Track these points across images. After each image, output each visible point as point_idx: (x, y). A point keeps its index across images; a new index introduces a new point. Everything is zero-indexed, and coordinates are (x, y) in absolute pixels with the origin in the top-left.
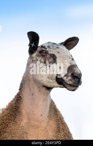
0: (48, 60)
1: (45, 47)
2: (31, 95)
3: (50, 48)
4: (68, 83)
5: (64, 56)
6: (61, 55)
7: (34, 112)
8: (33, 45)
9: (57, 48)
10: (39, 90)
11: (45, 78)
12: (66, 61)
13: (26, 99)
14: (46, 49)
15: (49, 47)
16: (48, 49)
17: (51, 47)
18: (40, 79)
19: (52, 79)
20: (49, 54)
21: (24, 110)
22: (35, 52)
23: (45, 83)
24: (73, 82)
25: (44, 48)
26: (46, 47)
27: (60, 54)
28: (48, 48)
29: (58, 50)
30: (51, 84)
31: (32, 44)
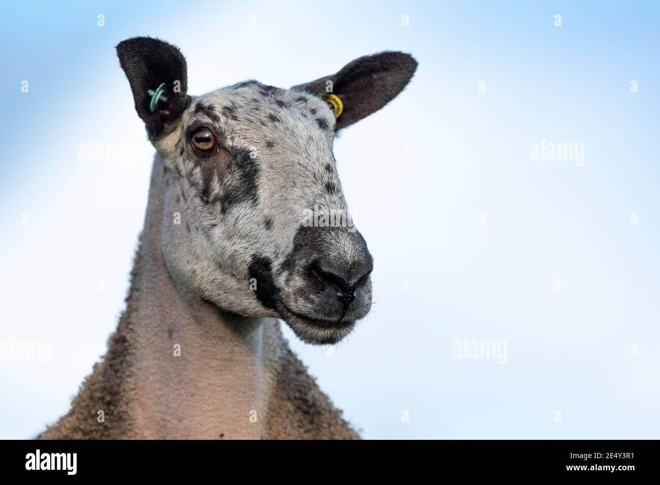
0: (221, 180)
1: (211, 108)
2: (166, 335)
3: (235, 118)
4: (293, 306)
5: (292, 164)
6: (278, 159)
7: (185, 422)
8: (157, 95)
9: (273, 118)
10: (195, 317)
11: (205, 263)
12: (297, 192)
13: (147, 352)
14: (216, 118)
15: (229, 111)
16: (223, 119)
17: (240, 113)
18: (188, 268)
19: (233, 275)
20: (225, 149)
21: (139, 410)
22: (174, 129)
23: (208, 287)
24: (312, 302)
25: (209, 115)
26: (218, 111)
27: (278, 154)
28: (224, 114)
29: (269, 132)
30: (232, 298)
31: (154, 89)
